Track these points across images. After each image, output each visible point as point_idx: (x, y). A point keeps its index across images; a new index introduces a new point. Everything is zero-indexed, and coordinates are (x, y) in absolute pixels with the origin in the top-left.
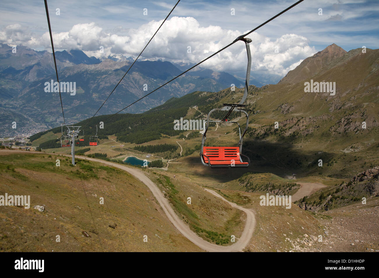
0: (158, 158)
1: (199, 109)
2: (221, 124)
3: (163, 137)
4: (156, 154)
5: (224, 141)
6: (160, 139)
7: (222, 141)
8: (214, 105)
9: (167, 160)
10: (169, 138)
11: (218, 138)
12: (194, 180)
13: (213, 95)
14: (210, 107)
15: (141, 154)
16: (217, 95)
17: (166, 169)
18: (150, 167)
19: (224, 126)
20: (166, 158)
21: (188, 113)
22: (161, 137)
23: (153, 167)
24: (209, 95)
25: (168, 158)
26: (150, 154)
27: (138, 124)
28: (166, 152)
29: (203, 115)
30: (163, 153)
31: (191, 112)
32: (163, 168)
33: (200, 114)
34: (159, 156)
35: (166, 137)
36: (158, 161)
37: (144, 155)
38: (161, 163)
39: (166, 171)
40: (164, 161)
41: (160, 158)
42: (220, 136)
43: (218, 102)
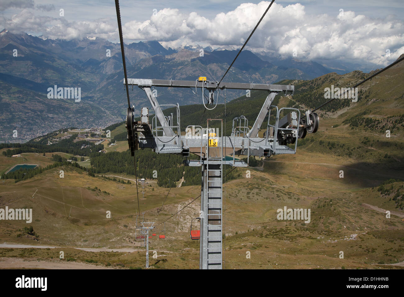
1: (293, 98)
2: (323, 116)
5: (335, 135)
7: (332, 136)
8: (313, 93)
11: (324, 132)
13: (307, 83)
14: (307, 95)
16: (312, 83)
17: (262, 168)
19: (327, 118)
21: (279, 102)
24: (300, 84)
27: (220, 116)
29: (298, 105)
31: (283, 102)
32: (258, 167)
33: (295, 103)
36: (251, 158)
38: (255, 161)
39: (261, 171)
40: (257, 158)
42: (327, 130)
43: (318, 90)
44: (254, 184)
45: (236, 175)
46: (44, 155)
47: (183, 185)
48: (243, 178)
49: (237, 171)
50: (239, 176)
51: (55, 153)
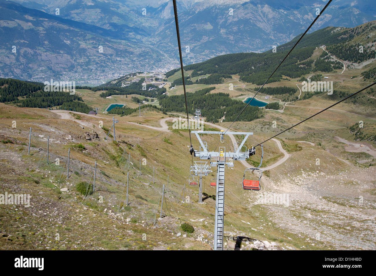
0: (276, 100)
1: (327, 49)
2: (349, 66)
3: (284, 79)
4: (275, 95)
5: (348, 86)
6: (280, 81)
7: (345, 86)
8: (345, 45)
9: (284, 103)
10: (290, 80)
11: (341, 82)
12: (307, 124)
13: (347, 31)
14: (339, 47)
15: (260, 95)
16: (353, 31)
17: (282, 111)
18: (266, 108)
19: (352, 68)
20: (283, 101)
21: (314, 53)
22: (282, 79)
23: (269, 109)
24: (343, 31)
25: (285, 101)
26: (269, 95)
27: (261, 64)
28: (284, 95)
29: (330, 56)
30: (281, 95)
31: (317, 52)
32: (279, 110)
33: (327, 54)
34: (277, 98)
35: (287, 79)
36: (276, 103)
37: (263, 97)
38: (277, 105)
39: (281, 113)
40: (281, 103)
41: (278, 100)
42: (344, 80)
43: (350, 42)
44: (267, 122)
45: (260, 115)
46: (127, 97)
47: (224, 121)
48: (264, 118)
49: (261, 113)
50: (262, 116)
51: (134, 95)
